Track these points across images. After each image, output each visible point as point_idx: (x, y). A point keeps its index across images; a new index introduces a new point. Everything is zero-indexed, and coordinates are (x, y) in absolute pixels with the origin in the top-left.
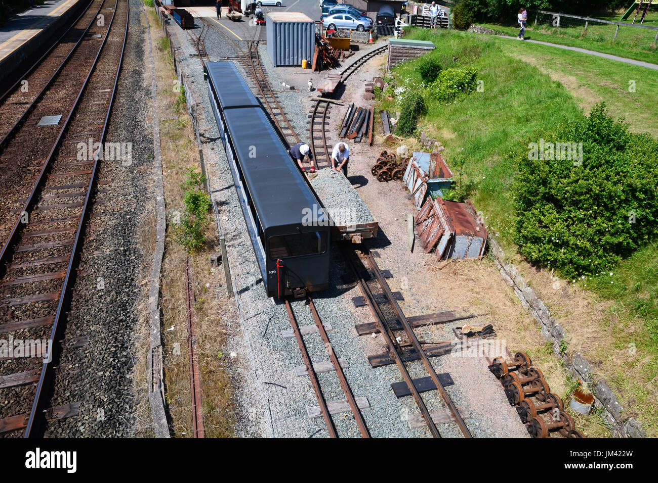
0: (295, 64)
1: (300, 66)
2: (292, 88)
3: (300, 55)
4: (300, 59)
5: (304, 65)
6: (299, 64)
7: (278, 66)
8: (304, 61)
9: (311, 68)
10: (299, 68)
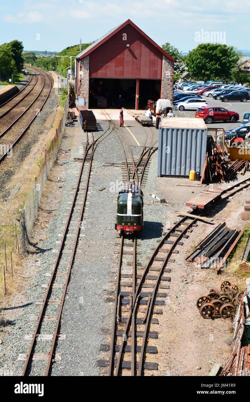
0: (182, 174)
1: (188, 177)
2: (163, 201)
3: (188, 165)
4: (188, 170)
5: (191, 176)
6: (187, 175)
7: (162, 176)
8: (193, 172)
9: (200, 180)
10: (186, 180)
